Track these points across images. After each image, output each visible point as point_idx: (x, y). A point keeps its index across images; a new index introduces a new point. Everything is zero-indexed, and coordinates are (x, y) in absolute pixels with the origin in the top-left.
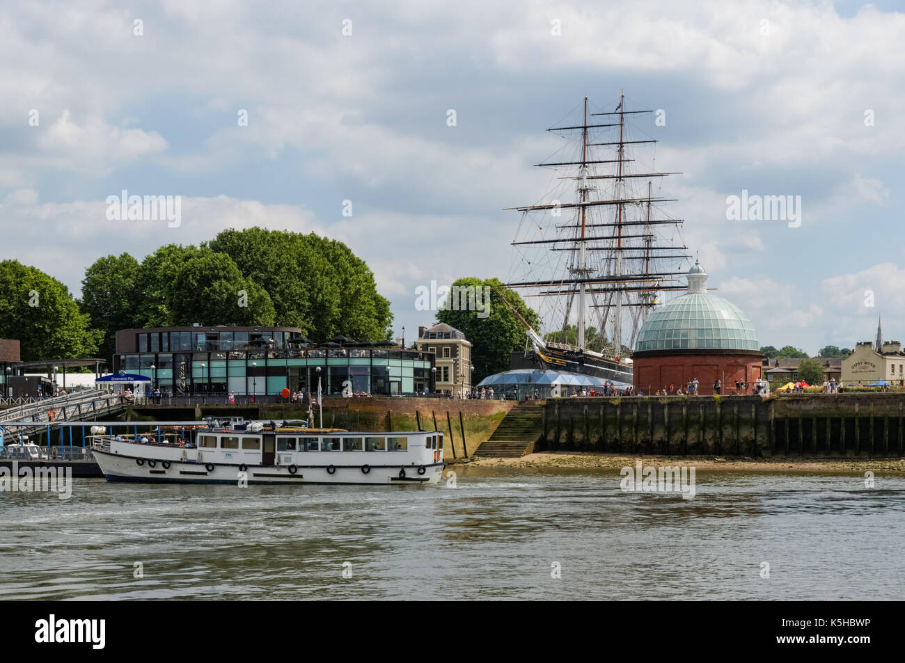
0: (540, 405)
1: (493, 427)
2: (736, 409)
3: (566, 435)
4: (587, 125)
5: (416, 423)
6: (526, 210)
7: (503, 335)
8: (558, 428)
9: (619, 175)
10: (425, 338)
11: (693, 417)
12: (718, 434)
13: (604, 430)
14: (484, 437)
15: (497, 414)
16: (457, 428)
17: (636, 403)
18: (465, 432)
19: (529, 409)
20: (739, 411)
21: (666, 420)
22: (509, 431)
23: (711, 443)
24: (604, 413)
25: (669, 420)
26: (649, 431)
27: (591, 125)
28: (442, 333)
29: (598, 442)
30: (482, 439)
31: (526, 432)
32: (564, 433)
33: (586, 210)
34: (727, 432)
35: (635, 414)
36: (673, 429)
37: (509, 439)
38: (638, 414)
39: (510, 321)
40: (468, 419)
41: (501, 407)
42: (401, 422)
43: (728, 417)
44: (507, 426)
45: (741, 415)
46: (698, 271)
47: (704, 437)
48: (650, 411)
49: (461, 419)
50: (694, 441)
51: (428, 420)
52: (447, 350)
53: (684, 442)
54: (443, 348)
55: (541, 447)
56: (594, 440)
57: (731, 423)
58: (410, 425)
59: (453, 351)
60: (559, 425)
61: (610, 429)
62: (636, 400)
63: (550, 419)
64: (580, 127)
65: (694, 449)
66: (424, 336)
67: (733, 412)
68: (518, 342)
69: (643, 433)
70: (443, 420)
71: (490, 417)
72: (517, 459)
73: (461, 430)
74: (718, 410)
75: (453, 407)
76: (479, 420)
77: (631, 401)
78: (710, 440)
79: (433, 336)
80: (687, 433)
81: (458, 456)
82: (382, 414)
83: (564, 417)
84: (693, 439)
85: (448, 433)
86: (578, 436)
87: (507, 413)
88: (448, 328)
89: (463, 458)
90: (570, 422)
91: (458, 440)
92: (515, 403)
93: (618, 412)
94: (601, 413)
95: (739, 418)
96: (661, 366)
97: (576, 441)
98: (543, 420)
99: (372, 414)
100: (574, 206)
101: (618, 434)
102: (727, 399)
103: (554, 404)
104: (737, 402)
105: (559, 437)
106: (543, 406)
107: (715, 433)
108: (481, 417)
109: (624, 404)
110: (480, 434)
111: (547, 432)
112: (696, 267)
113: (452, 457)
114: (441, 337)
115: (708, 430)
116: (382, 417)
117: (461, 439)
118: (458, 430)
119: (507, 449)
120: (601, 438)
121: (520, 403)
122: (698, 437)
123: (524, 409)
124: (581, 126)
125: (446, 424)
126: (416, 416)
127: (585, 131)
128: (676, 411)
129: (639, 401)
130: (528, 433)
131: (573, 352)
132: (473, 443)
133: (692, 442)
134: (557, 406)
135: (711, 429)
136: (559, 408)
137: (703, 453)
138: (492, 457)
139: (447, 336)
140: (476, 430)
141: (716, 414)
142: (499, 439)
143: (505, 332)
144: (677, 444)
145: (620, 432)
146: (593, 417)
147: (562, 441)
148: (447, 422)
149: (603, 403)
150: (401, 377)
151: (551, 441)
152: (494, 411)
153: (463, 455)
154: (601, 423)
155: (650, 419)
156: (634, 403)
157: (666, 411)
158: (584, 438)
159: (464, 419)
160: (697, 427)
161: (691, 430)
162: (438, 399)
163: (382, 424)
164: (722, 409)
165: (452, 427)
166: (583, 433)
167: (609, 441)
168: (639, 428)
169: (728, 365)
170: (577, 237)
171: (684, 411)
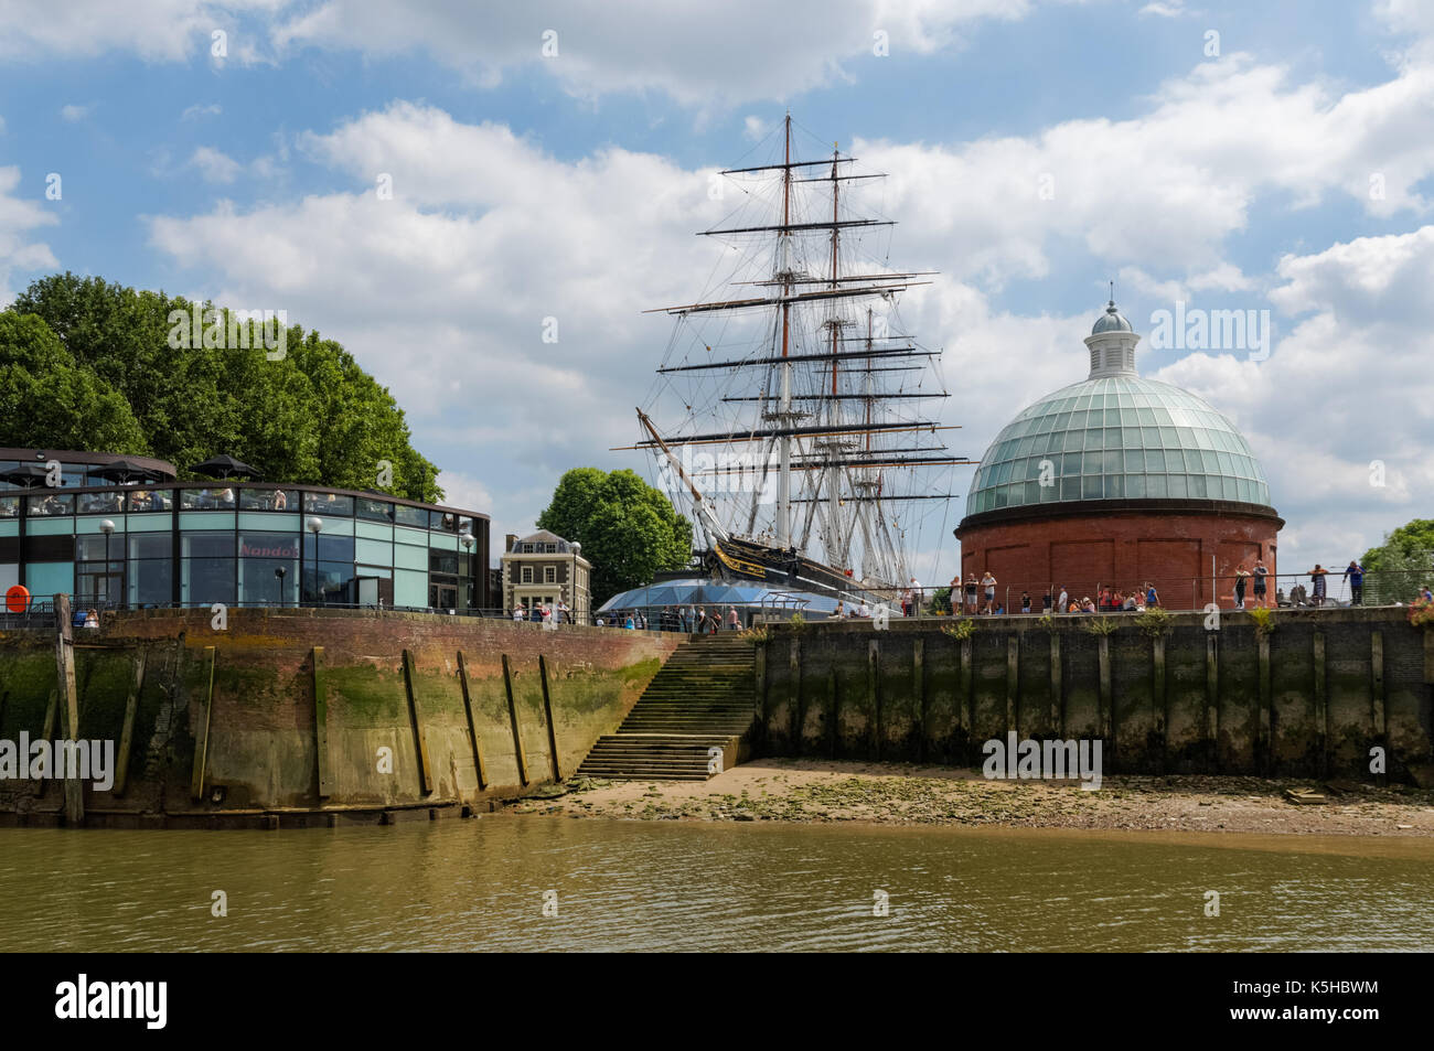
0: (750, 641)
1: (630, 695)
2: (1319, 648)
3: (821, 717)
4: (791, 162)
5: (402, 686)
6: (684, 312)
7: (640, 552)
8: (800, 702)
9: (832, 278)
10: (515, 552)
11: (1181, 671)
12: (1264, 716)
13: (925, 707)
14: (605, 723)
15: (639, 665)
16: (532, 701)
17: (1014, 634)
18: (556, 713)
19: (720, 653)
20: (1328, 656)
21: (1105, 679)
22: (669, 706)
23: (1240, 743)
24: (925, 662)
25: (1113, 680)
26: (1054, 708)
27: (796, 162)
28: (543, 544)
29: (910, 736)
30: (603, 727)
31: (716, 709)
32: (814, 713)
33: (791, 309)
34: (1292, 711)
35: (1013, 662)
36: (1123, 703)
37: (670, 728)
38: (1019, 662)
39: (651, 530)
40: (565, 676)
41: (648, 649)
42: (350, 684)
43: (1292, 670)
44: (663, 693)
45: (1334, 664)
46: (1119, 325)
47: (1218, 725)
48: (1055, 653)
49: (544, 677)
50: (1187, 738)
51: (445, 680)
52: (550, 571)
53: (1156, 739)
54: (545, 568)
55: (756, 749)
56: (897, 730)
57: (1307, 687)
58: (382, 694)
59: (560, 572)
60: (803, 692)
61: (943, 703)
62: (1013, 627)
63: (776, 675)
64: (779, 167)
65: (1189, 757)
66: (514, 548)
67: (1312, 655)
68: (663, 563)
69: (1036, 713)
70: (490, 678)
71: (623, 670)
72: (696, 784)
73: (542, 707)
74: (1265, 652)
75: (521, 643)
76: (593, 680)
77: (1001, 627)
78: (1237, 733)
79: (528, 548)
80: (1167, 713)
81: (532, 778)
82: (287, 660)
83: (815, 671)
84: (1186, 731)
85: (506, 716)
86: (853, 720)
87: (663, 662)
88: (554, 538)
89: (548, 782)
90: (831, 687)
91: (533, 733)
92: (681, 638)
93: (965, 659)
94: (918, 660)
95: (1328, 672)
96: (1052, 544)
97: (848, 733)
98: (760, 680)
99: (258, 658)
100: (768, 302)
101: (966, 716)
102: (1286, 619)
103: (788, 639)
104: (1321, 627)
105: (801, 722)
106: (759, 643)
107: (1255, 714)
108: (599, 670)
109: (981, 637)
110: (596, 715)
111: (768, 710)
112: (1110, 317)
113: (516, 781)
114: (540, 550)
115: (1231, 706)
116: (288, 671)
117: (544, 730)
118: (535, 705)
119: (668, 757)
120: (916, 725)
121: (694, 639)
122: (1203, 724)
123: (706, 653)
124: (780, 164)
125: (498, 691)
126: (400, 665)
127: (788, 174)
128: (1133, 654)
129: (1024, 627)
130: (719, 711)
131: (779, 551)
132: (576, 741)
133: (1182, 739)
134: (796, 643)
135: (1241, 702)
136: (801, 649)
137: (1220, 770)
138: (629, 779)
139: (551, 549)
140: (586, 706)
141: (1257, 662)
142: (645, 728)
143: (643, 545)
144: (1138, 745)
145: (972, 711)
146: (894, 670)
147: (811, 732)
148: (503, 686)
149: (922, 635)
150: (392, 569)
151: (780, 735)
152: (632, 658)
153: (548, 773)
154: (917, 687)
155: (1056, 677)
156: (1007, 634)
157: (1104, 654)
158: (868, 726)
159: (553, 676)
160: (1197, 697)
161: (1180, 706)
162: (475, 620)
163: (288, 690)
164: (1273, 647)
165: (516, 696)
166: (864, 712)
167: (938, 734)
168: (1025, 699)
169: (1223, 542)
170: (775, 356)
171: (1159, 653)
